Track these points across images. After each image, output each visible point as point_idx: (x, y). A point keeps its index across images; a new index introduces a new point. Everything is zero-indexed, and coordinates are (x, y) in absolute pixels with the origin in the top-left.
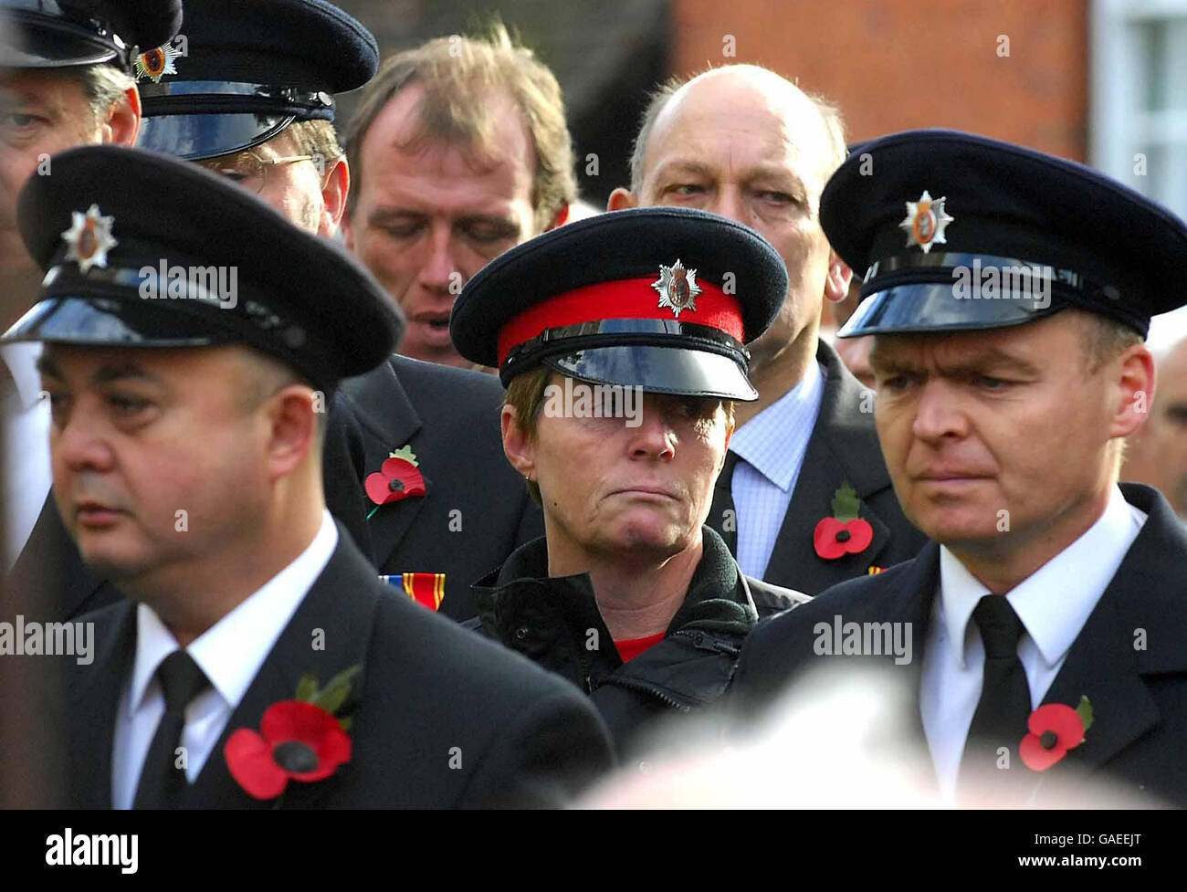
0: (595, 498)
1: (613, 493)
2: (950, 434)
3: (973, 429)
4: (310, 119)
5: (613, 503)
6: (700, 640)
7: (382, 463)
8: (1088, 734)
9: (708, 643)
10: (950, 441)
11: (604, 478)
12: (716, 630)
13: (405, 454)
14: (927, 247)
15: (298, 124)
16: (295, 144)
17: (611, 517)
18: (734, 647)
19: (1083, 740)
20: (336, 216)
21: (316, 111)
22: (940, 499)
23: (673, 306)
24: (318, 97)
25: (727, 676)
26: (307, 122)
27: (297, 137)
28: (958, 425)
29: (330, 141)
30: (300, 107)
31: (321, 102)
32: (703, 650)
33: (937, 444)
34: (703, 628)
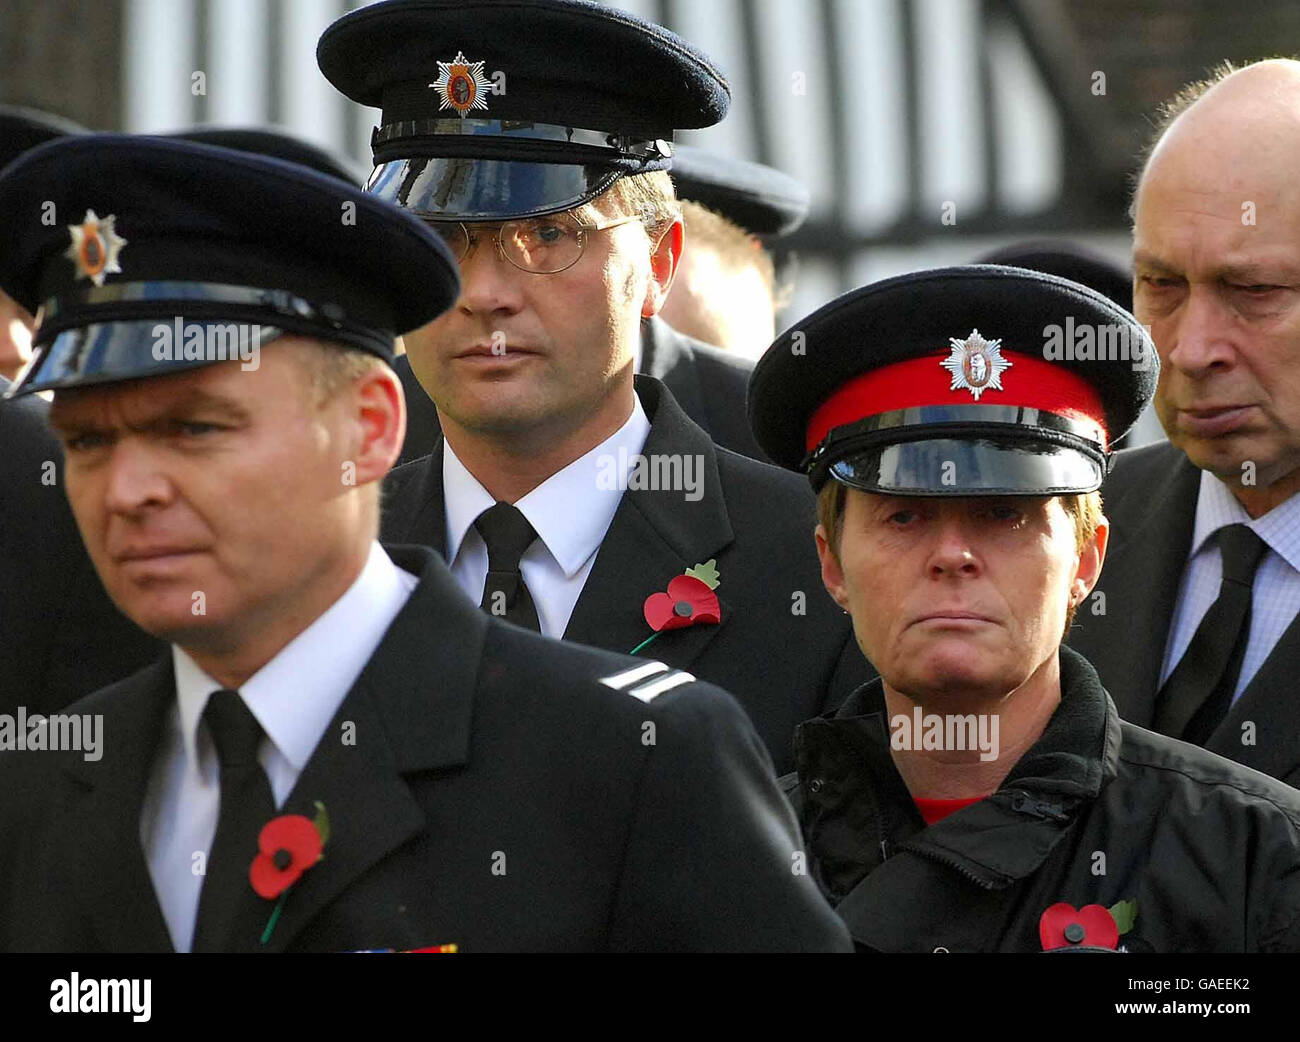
0: (895, 631)
1: (914, 623)
2: (152, 502)
3: (178, 493)
4: (643, 172)
5: (915, 635)
6: (1019, 802)
7: (669, 581)
8: (325, 850)
9: (1029, 806)
10: (151, 510)
11: (902, 605)
12: (1043, 790)
13: (706, 574)
14: (98, 279)
15: (628, 178)
16: (622, 203)
17: (915, 653)
18: (1064, 813)
19: (320, 857)
20: (665, 287)
21: (652, 163)
22: (148, 582)
23: (971, 388)
24: (655, 146)
25: (1047, 846)
26: (640, 176)
27: (627, 196)
28: (162, 491)
29: (666, 197)
30: (632, 159)
31: (658, 152)
32: (1022, 814)
33: (137, 517)
34: (1024, 787)
